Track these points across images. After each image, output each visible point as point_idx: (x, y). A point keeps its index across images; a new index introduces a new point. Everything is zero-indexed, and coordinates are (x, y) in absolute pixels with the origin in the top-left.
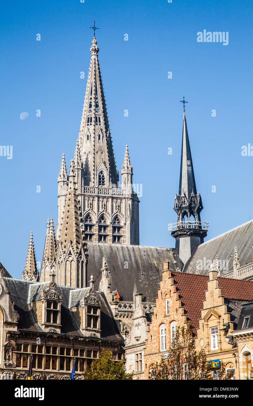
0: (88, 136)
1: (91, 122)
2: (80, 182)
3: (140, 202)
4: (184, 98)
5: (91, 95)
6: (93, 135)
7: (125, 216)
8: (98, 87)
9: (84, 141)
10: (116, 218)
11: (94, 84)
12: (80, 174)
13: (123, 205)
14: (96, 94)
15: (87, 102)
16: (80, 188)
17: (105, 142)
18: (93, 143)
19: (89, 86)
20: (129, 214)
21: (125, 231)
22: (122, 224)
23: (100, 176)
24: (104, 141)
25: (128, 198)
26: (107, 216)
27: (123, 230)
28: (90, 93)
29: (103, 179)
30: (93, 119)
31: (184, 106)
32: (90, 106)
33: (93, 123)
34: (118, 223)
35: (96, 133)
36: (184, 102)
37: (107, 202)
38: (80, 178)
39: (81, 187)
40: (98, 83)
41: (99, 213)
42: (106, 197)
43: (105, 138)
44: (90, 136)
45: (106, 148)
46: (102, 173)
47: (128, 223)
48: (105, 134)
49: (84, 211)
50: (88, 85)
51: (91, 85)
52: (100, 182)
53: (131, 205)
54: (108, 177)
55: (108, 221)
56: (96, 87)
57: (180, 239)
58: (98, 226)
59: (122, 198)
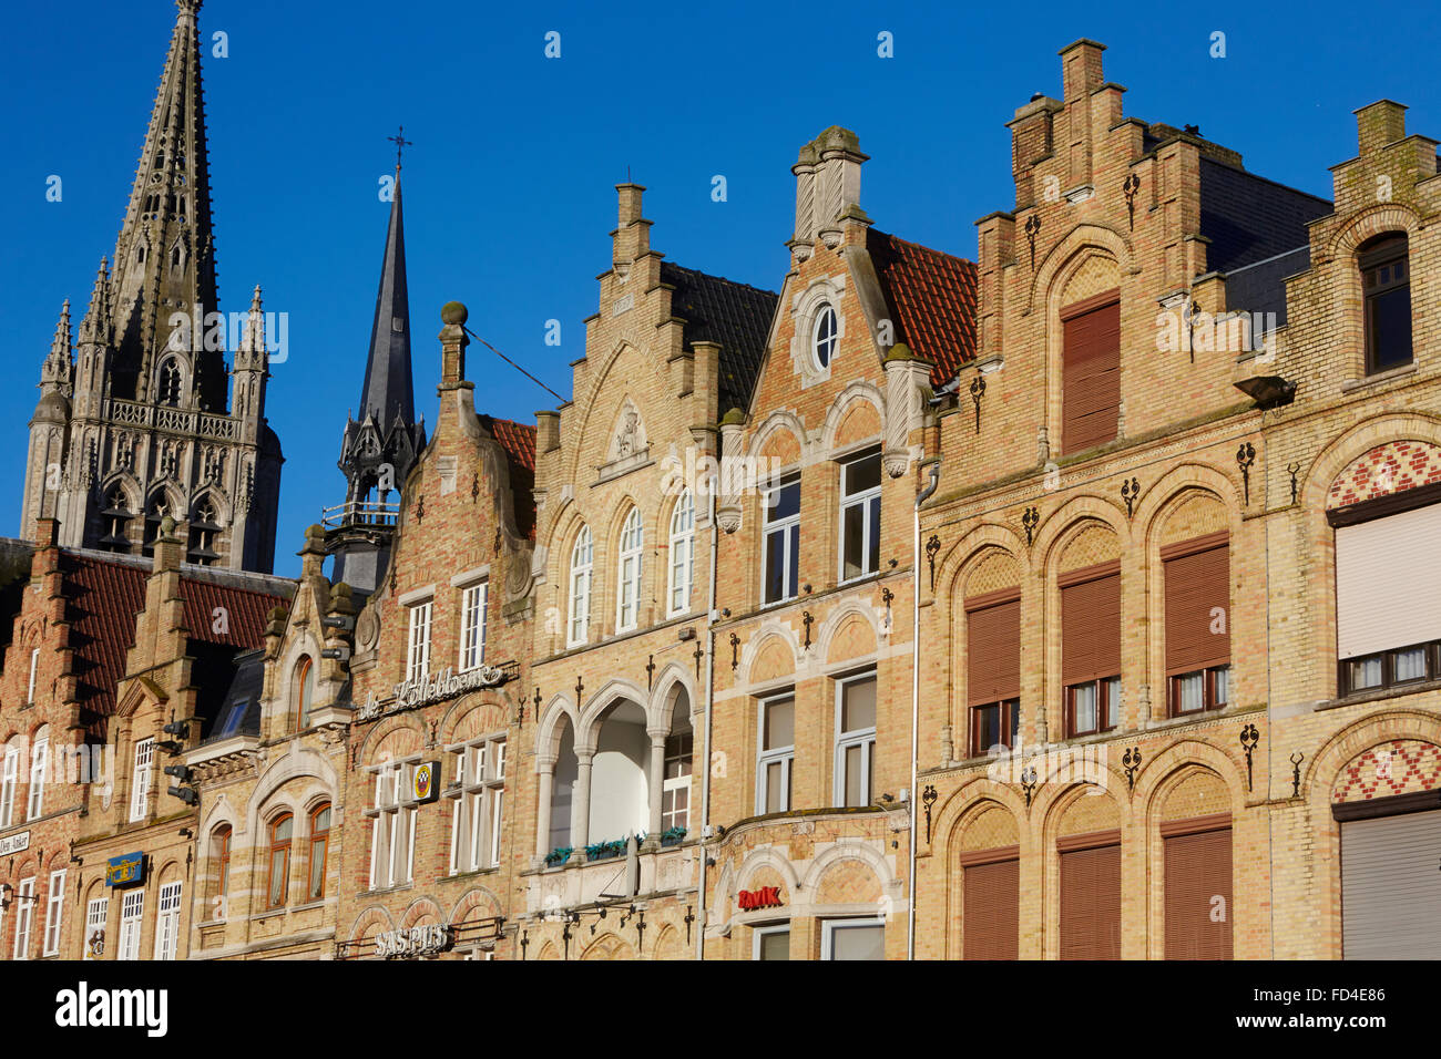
0: (142, 250)
1: (156, 209)
2: (101, 385)
3: (284, 460)
4: (401, 129)
5: (165, 131)
6: (156, 248)
7: (231, 499)
8: (187, 108)
9: (129, 265)
10: (202, 505)
11: (175, 99)
12: (102, 360)
13: (229, 466)
14: (180, 128)
15: (150, 149)
16: (99, 401)
17: (194, 272)
18: (155, 273)
19: (161, 103)
20: (244, 492)
21: (229, 544)
22: (221, 522)
23: (165, 373)
24: (190, 270)
25: (245, 445)
26: (175, 495)
27: (222, 540)
28: (162, 125)
29: (176, 382)
30: (163, 201)
31: (399, 154)
32: (159, 163)
33: (161, 213)
34: (207, 519)
35: (167, 244)
36: (400, 141)
37: (179, 451)
38: (102, 373)
39: (103, 399)
40: (190, 96)
41: (153, 482)
42: (176, 435)
43: (193, 260)
44: (149, 250)
45: (194, 291)
46: (172, 366)
47: (241, 519)
48: (194, 250)
49: (104, 473)
50: (160, 101)
51: (166, 102)
52: (163, 391)
53: (253, 466)
54: (192, 376)
55: (179, 508)
56: (181, 107)
57: (348, 556)
58: (143, 522)
59: (229, 443)
